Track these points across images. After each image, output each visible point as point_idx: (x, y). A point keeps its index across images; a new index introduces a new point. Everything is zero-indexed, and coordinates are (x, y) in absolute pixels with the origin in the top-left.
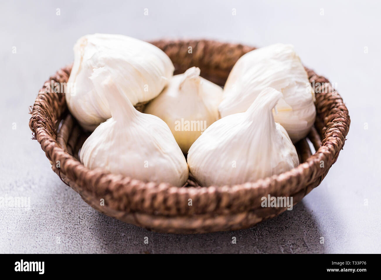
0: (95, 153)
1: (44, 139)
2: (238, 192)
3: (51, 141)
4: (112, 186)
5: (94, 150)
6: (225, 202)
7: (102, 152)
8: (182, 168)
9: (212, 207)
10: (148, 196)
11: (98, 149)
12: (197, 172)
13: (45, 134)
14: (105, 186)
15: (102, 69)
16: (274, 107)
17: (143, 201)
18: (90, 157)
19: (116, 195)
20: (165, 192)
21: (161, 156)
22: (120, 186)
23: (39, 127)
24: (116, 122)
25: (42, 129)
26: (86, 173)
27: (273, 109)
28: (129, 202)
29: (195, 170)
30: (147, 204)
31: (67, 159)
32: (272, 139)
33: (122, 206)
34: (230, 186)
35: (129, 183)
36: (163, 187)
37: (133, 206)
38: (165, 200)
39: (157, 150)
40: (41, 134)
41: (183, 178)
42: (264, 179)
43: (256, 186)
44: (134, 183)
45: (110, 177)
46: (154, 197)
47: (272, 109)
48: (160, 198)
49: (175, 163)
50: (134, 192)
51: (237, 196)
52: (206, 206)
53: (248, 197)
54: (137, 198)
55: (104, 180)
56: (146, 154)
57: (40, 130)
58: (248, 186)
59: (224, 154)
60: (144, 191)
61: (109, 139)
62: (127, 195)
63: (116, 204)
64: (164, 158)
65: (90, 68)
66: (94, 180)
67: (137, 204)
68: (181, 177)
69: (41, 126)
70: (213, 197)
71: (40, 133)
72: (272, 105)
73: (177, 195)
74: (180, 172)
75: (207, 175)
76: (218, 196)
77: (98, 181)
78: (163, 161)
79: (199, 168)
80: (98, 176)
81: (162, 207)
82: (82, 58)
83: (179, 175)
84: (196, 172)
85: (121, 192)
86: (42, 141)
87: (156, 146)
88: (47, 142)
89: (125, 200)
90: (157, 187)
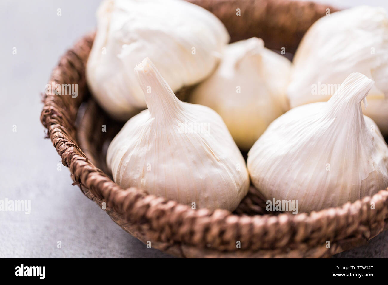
0: (127, 161)
1: (60, 142)
2: (319, 221)
3: (70, 145)
4: (151, 213)
5: (126, 155)
6: (301, 234)
7: (135, 160)
8: (241, 178)
9: (284, 242)
10: (198, 227)
11: (130, 155)
12: (261, 184)
13: (61, 135)
14: (142, 212)
15: (134, 45)
16: (363, 99)
17: (192, 233)
18: (121, 164)
19: (155, 224)
20: (222, 222)
21: (214, 164)
22: (162, 213)
23: (53, 124)
24: (153, 119)
25: (57, 128)
26: (116, 193)
27: (362, 102)
28: (173, 234)
29: (259, 181)
30: (197, 237)
31: (90, 171)
32: (360, 141)
33: (163, 237)
34: (308, 213)
35: (173, 209)
36: (218, 214)
37: (178, 238)
38: (222, 233)
39: (208, 156)
40: (56, 134)
41: (242, 191)
42: (352, 201)
43: (342, 212)
44: (180, 208)
45: (148, 199)
46: (207, 229)
47: (360, 102)
48: (215, 230)
49: (232, 173)
50: (180, 222)
51: (317, 228)
52: (276, 240)
53: (332, 228)
54: (184, 229)
55: (139, 204)
56: (195, 163)
57: (54, 129)
58: (331, 212)
59: (297, 162)
60: (193, 220)
61: (145, 142)
62: (171, 226)
63: (156, 235)
64: (217, 167)
65: (119, 43)
66: (127, 203)
67: (183, 236)
68: (240, 191)
69: (55, 122)
70: (285, 229)
71: (55, 132)
72: (360, 97)
73: (237, 226)
74: (238, 185)
75: (274, 189)
76: (293, 228)
77: (131, 205)
78: (216, 171)
79: (263, 179)
80: (132, 197)
81: (218, 241)
82: (108, 29)
83: (237, 189)
84: (259, 183)
85: (163, 220)
86: (57, 144)
87: (207, 150)
88: (63, 146)
89: (167, 230)
90: (210, 215)
